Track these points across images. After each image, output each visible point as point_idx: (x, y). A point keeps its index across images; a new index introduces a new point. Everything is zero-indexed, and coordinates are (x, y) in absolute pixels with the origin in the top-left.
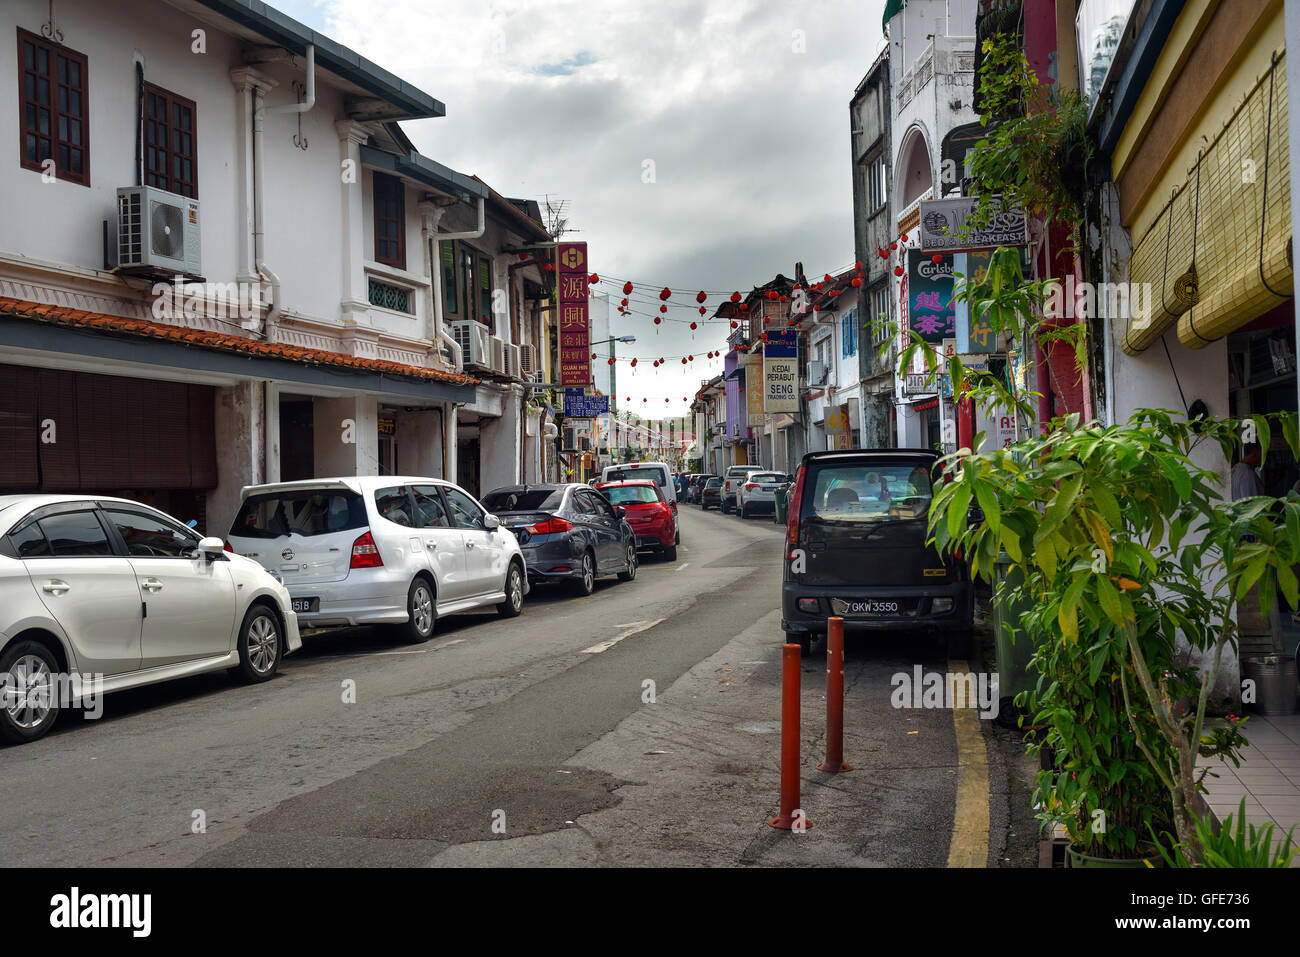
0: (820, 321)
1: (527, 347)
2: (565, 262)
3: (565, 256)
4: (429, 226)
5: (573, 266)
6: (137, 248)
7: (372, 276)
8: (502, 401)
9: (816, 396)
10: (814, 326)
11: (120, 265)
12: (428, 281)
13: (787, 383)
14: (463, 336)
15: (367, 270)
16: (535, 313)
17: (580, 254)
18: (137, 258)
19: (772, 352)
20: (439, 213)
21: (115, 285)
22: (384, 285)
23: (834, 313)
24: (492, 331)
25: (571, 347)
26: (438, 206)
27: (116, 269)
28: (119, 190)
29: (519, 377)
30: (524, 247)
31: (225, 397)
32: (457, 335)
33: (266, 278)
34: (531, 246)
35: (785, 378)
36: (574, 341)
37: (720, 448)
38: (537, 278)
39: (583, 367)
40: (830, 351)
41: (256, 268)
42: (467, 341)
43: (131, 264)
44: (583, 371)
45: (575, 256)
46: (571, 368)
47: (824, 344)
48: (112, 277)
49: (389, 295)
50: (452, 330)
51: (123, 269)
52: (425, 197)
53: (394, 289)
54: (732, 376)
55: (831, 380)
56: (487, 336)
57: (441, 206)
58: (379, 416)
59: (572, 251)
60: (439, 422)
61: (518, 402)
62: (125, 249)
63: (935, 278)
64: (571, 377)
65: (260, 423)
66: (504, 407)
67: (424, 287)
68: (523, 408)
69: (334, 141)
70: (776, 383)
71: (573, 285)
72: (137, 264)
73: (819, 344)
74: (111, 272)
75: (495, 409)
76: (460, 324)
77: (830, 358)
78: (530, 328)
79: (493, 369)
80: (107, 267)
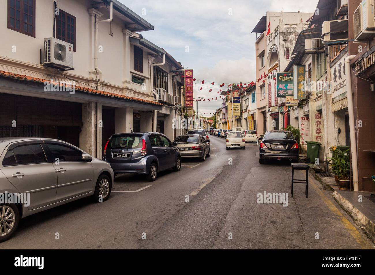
0: (247, 94)
1: (177, 97)
2: (187, 74)
3: (187, 73)
4: (150, 62)
5: (189, 76)
6: (49, 57)
7: (133, 74)
8: (170, 111)
9: (245, 112)
10: (245, 96)
11: (44, 63)
12: (149, 77)
13: (238, 109)
14: (159, 92)
15: (131, 72)
16: (180, 90)
17: (191, 73)
18: (49, 60)
19: (235, 102)
20: (153, 59)
21: (44, 70)
22: (137, 77)
23: (250, 93)
24: (167, 91)
25: (188, 97)
26: (153, 56)
27: (44, 64)
28: (45, 39)
29: (174, 104)
30: (176, 71)
31: (85, 106)
32: (157, 92)
33: (98, 72)
34: (178, 71)
35: (237, 108)
36: (189, 95)
37: (221, 123)
38: (180, 81)
39: (191, 102)
40: (248, 101)
41: (95, 69)
42: (160, 93)
43: (48, 62)
44: (191, 103)
45: (190, 73)
46: (188, 102)
47: (247, 100)
48: (43, 67)
49: (138, 80)
50: (156, 91)
51: (46, 64)
52: (149, 54)
53: (139, 79)
54: (224, 108)
55: (249, 108)
56: (165, 92)
57: (153, 57)
58: (134, 113)
59: (189, 72)
60: (151, 115)
61: (174, 111)
62: (46, 58)
63: (283, 80)
64: (188, 105)
65: (95, 114)
66: (170, 112)
67: (148, 78)
68: (176, 112)
69: (121, 35)
70: (235, 109)
71: (189, 81)
72: (50, 62)
73: (246, 100)
74: (42, 65)
75: (168, 113)
76: (158, 89)
77: (248, 103)
78: (178, 93)
79: (167, 101)
80: (41, 63)
